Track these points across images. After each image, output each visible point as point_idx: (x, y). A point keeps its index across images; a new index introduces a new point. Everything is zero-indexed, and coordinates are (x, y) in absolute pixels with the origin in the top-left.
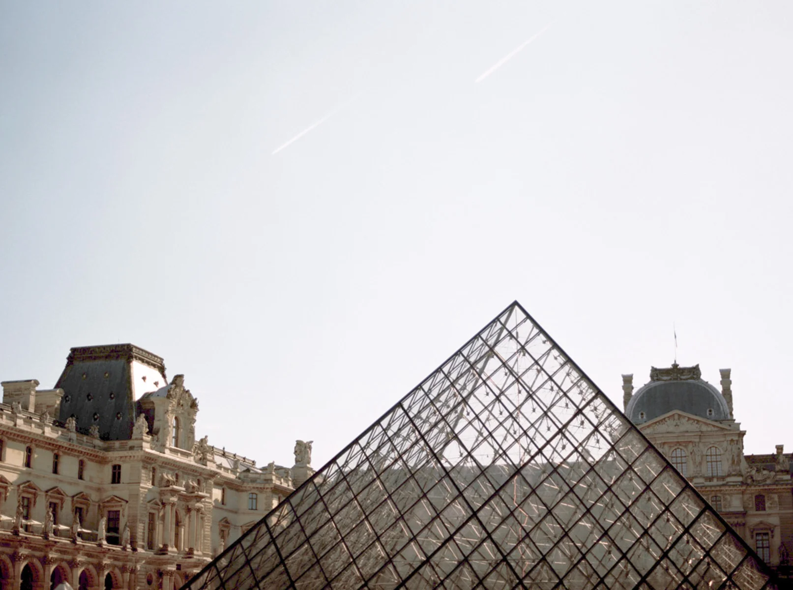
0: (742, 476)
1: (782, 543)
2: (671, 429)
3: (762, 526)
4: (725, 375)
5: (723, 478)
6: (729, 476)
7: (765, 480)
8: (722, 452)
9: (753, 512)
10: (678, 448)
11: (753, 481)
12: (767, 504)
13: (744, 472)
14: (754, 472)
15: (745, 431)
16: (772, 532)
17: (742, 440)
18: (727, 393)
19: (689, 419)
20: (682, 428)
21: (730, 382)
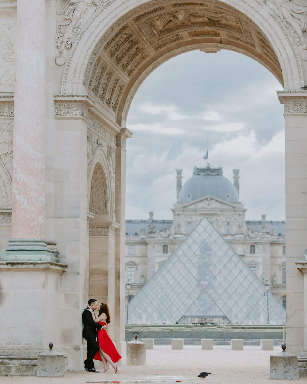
0: (243, 234)
1: (264, 273)
2: (206, 206)
3: (253, 263)
4: (236, 172)
5: (233, 235)
6: (236, 234)
7: (256, 237)
8: (233, 220)
9: (248, 254)
10: (209, 217)
11: (249, 237)
12: (256, 251)
13: (244, 233)
14: (250, 232)
15: (247, 209)
16: (258, 266)
17: (244, 214)
18: (237, 184)
19: (216, 201)
20: (212, 206)
21: (239, 177)
